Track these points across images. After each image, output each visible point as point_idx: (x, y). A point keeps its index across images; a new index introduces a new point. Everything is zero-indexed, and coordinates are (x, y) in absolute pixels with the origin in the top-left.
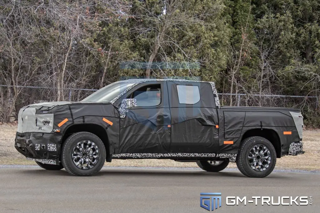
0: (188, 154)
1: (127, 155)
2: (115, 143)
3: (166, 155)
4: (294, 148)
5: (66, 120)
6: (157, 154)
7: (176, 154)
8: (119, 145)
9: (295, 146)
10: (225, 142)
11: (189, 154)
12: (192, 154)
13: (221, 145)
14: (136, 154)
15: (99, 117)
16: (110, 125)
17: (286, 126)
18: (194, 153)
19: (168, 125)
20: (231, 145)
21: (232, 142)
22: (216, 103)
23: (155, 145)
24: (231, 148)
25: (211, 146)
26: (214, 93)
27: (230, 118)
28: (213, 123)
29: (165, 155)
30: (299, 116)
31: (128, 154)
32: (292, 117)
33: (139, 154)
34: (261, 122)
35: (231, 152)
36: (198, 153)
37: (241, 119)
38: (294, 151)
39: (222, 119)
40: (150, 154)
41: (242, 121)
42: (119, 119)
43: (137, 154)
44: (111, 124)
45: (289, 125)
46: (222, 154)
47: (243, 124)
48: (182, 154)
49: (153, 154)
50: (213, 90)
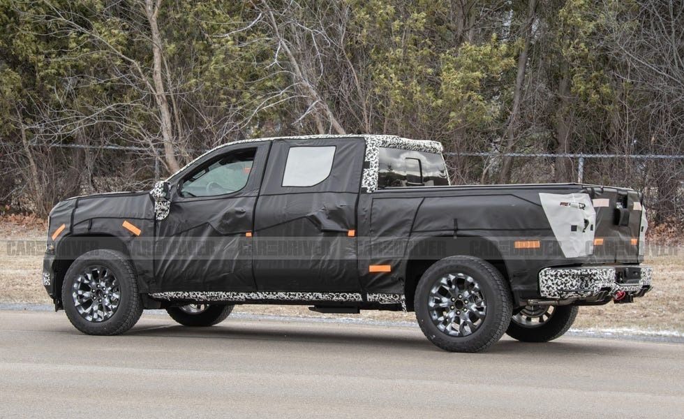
0: (299, 295)
1: (179, 295)
2: (147, 272)
3: (253, 296)
4: (546, 280)
5: (63, 227)
6: (235, 294)
7: (275, 293)
8: (154, 274)
9: (552, 276)
10: (373, 268)
11: (301, 294)
12: (308, 295)
13: (364, 273)
14: (194, 294)
15: (117, 221)
16: (135, 235)
17: (523, 227)
18: (312, 292)
19: (245, 233)
20: (387, 275)
21: (387, 268)
22: (363, 182)
23: (223, 275)
24: (389, 281)
25: (341, 276)
26: (366, 160)
27: (384, 214)
28: (342, 225)
29: (251, 295)
30: (562, 204)
31: (181, 293)
32: (541, 206)
33: (200, 293)
34: (456, 220)
35: (392, 290)
36: (323, 292)
37: (408, 213)
38: (548, 288)
39: (366, 217)
40: (221, 293)
41: (409, 220)
42: (153, 223)
43: (196, 293)
44: (138, 232)
45: (531, 225)
46: (377, 295)
47: (412, 226)
48: (286, 295)
49: (228, 294)
50: (367, 153)
